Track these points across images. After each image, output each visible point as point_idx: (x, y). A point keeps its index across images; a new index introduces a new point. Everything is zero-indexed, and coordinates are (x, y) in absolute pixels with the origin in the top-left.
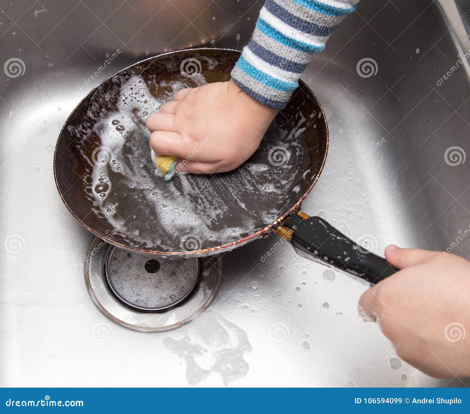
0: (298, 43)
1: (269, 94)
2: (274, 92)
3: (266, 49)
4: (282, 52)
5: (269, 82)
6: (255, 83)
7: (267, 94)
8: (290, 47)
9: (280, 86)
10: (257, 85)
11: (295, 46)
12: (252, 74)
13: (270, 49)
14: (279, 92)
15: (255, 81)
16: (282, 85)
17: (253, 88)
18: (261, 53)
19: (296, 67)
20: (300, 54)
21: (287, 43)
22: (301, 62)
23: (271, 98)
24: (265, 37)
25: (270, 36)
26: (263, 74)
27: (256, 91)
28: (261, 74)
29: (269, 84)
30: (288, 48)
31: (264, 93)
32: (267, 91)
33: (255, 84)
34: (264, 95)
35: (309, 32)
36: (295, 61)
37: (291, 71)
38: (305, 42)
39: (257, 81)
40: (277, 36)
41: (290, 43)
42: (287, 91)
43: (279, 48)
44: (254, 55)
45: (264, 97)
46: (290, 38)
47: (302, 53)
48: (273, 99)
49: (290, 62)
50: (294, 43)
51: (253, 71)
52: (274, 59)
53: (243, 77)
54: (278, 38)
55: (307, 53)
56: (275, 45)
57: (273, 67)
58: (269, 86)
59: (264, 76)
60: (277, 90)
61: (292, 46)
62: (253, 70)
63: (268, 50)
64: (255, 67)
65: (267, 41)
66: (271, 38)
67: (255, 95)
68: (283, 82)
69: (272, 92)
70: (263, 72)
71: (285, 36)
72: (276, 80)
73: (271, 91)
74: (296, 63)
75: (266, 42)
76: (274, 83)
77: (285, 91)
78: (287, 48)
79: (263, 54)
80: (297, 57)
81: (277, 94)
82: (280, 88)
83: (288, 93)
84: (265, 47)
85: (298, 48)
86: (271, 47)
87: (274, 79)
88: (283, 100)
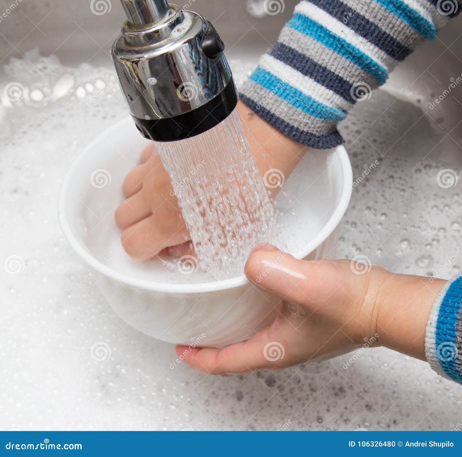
0: (348, 47)
1: (297, 119)
2: (304, 118)
3: (300, 51)
4: (323, 57)
5: (298, 101)
6: (276, 101)
7: (294, 119)
8: (336, 52)
9: (314, 108)
10: (278, 105)
11: (343, 51)
12: (272, 88)
13: (305, 52)
14: (312, 118)
15: (276, 98)
16: (317, 108)
17: (271, 108)
18: (289, 58)
19: (340, 85)
20: (348, 66)
21: (331, 45)
22: (348, 80)
23: (299, 126)
24: (300, 36)
25: (307, 34)
26: (291, 87)
27: (277, 114)
28: (288, 88)
29: (298, 104)
30: (333, 53)
31: (289, 118)
32: (293, 115)
33: (276, 103)
34: (288, 121)
35: (365, 36)
36: (340, 75)
37: (332, 90)
38: (357, 47)
39: (280, 99)
40: (318, 34)
41: (337, 45)
42: (325, 119)
43: (319, 51)
44: (278, 61)
45: (288, 124)
46: (338, 37)
47: (352, 64)
48: (301, 129)
49: (332, 74)
50: (343, 46)
51: (274, 84)
52: (309, 68)
53: (255, 91)
54: (320, 36)
55: (359, 68)
56: (314, 47)
57: (307, 78)
58: (298, 107)
59: (292, 91)
60: (308, 115)
61: (339, 51)
62: (274, 82)
63: (302, 54)
64: (279, 76)
65: (301, 41)
66: (309, 36)
67: (275, 120)
68: (318, 103)
69: (301, 117)
70: (291, 84)
71: (331, 33)
72: (308, 97)
73: (299, 115)
74: (340, 77)
75: (300, 43)
76: (304, 103)
77: (321, 118)
78: (331, 52)
79: (293, 59)
80: (343, 70)
81: (308, 121)
82: (314, 111)
83: (326, 122)
84: (297, 49)
85: (347, 56)
86: (308, 49)
87: (305, 97)
88: (317, 131)
